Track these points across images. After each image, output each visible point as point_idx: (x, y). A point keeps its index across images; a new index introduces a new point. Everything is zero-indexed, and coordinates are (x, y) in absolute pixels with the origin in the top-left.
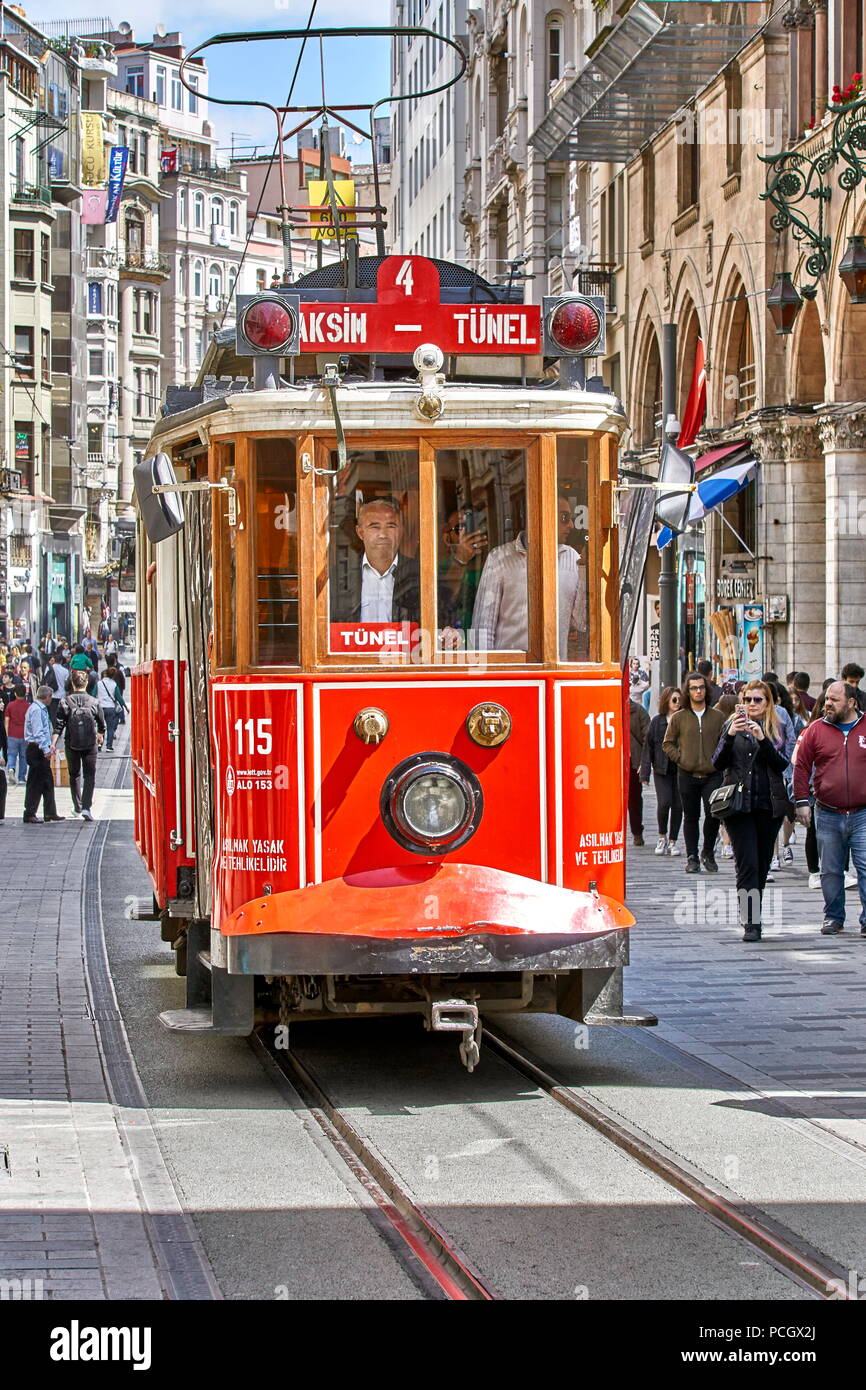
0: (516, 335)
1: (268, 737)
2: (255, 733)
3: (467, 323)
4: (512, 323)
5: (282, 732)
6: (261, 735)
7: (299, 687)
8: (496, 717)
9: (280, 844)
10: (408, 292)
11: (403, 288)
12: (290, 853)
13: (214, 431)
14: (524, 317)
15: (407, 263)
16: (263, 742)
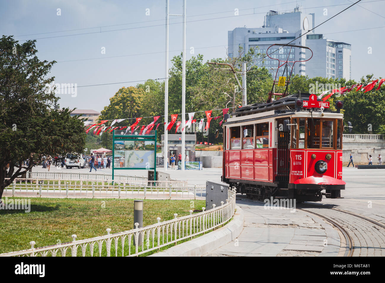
0: (326, 106)
1: (301, 158)
2: (299, 157)
3: (320, 104)
4: (326, 104)
5: (303, 157)
6: (300, 157)
7: (305, 151)
8: (330, 156)
9: (302, 172)
10: (313, 100)
11: (312, 99)
12: (303, 173)
13: (292, 117)
14: (327, 103)
15: (313, 96)
16: (300, 158)
